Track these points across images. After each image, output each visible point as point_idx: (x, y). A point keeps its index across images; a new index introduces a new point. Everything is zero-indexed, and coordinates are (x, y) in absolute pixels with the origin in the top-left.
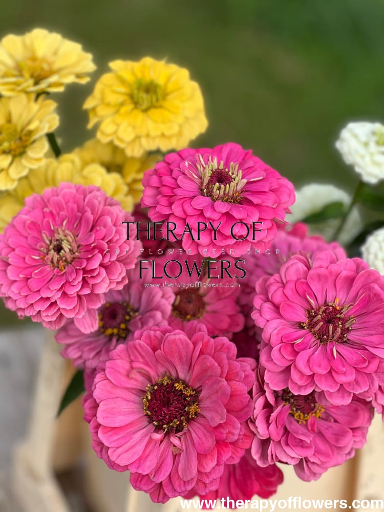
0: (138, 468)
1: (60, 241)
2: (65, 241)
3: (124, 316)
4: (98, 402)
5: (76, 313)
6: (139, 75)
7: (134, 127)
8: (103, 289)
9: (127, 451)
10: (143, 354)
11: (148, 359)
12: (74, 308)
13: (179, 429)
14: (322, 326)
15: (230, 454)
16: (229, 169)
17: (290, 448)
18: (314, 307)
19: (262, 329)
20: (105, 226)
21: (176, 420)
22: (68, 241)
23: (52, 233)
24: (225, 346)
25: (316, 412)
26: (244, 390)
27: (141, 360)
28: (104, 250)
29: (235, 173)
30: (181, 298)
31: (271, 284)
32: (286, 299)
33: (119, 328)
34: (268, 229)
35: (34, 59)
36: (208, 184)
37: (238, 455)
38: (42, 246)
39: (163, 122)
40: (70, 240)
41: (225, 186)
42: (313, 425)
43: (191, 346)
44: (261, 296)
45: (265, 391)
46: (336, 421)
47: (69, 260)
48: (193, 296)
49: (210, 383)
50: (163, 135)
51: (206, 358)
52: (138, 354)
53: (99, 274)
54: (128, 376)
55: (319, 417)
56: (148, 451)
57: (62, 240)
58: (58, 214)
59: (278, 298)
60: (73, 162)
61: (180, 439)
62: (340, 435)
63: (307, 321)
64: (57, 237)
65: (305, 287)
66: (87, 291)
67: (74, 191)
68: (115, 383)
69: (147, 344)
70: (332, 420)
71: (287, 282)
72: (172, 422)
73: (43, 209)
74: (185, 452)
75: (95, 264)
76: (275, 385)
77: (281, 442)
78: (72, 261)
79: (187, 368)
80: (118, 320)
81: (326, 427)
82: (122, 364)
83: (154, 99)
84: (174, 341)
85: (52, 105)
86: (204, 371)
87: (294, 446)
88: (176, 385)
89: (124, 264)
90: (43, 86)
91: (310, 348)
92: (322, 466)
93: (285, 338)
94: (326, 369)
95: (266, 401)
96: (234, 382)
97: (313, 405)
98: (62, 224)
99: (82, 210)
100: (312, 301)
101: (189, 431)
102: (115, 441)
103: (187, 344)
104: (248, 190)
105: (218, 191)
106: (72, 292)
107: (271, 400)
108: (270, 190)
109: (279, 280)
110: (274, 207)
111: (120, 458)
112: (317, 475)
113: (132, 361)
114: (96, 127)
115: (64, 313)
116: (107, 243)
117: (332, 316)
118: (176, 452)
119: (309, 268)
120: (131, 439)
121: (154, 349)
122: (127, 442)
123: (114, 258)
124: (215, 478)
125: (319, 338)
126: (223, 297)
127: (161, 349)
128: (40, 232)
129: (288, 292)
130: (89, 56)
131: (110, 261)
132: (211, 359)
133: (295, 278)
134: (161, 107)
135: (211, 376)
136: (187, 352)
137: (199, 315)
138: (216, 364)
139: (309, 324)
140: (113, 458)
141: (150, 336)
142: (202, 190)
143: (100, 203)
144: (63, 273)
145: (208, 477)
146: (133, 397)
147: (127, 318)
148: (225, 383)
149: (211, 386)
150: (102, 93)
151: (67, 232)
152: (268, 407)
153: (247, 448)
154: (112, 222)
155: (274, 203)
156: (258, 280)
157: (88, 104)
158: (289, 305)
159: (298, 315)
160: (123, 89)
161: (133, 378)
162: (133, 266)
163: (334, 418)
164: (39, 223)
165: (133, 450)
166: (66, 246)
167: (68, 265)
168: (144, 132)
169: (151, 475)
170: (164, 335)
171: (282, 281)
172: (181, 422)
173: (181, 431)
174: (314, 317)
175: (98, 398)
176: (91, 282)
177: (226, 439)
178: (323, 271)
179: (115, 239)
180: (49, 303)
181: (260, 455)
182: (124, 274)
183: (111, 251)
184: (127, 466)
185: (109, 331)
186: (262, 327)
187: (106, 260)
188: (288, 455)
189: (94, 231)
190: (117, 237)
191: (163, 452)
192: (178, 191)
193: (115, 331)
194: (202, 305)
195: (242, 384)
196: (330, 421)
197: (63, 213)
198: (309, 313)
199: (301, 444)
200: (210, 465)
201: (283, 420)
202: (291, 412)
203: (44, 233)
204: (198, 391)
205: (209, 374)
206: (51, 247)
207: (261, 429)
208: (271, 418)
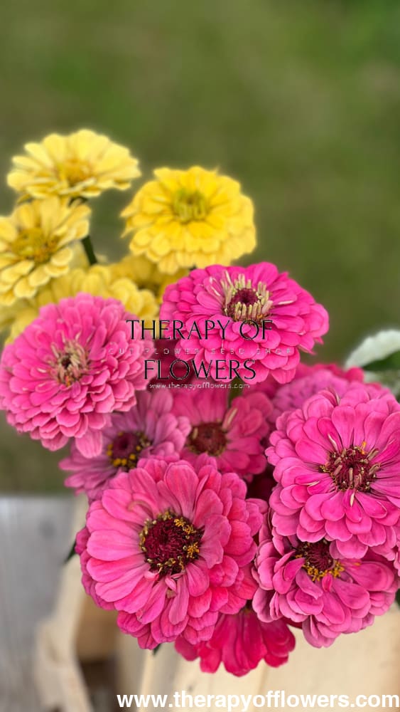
0: (125, 606)
1: (69, 355)
2: (74, 355)
3: (135, 446)
4: (90, 531)
5: (76, 431)
6: (184, 184)
7: (170, 240)
8: (107, 408)
9: (115, 587)
10: (145, 484)
11: (150, 491)
12: (75, 426)
13: (176, 569)
14: (342, 470)
15: (226, 601)
16: (257, 290)
17: (295, 604)
18: (337, 449)
19: (274, 467)
20: (118, 342)
21: (171, 559)
22: (78, 355)
23: (62, 345)
24: (235, 483)
25: (333, 570)
26: (247, 532)
27: (143, 492)
28: (113, 367)
29: (263, 293)
30: (199, 431)
31: (292, 419)
32: (306, 437)
33: (128, 459)
34: (289, 357)
35: (74, 161)
36: (231, 303)
37: (237, 605)
38: (49, 359)
39: (202, 237)
40: (80, 353)
41: (248, 306)
42: (328, 583)
43: (196, 479)
44: (281, 433)
45: (272, 537)
46: (355, 582)
47: (76, 375)
48: (214, 431)
49: (212, 521)
50: (201, 251)
51: (209, 492)
52: (139, 485)
53: (104, 392)
54: (127, 508)
55: (337, 576)
56: (139, 590)
57: (72, 354)
58: (72, 326)
59: (296, 435)
60: (101, 274)
61: (176, 582)
62: (356, 597)
63: (327, 463)
64: (67, 349)
65: (329, 426)
66: (89, 409)
67: (92, 303)
68: (112, 514)
69: (151, 475)
70: (352, 581)
71: (309, 418)
72: (167, 560)
73: (56, 320)
74: (179, 596)
75: (102, 381)
76: (284, 530)
77: (287, 596)
78: (80, 377)
79: (191, 505)
80: (128, 450)
81: (343, 587)
82: (122, 494)
83: (196, 210)
84: (177, 472)
85: (85, 211)
86: (208, 508)
87: (301, 601)
88: (176, 521)
89: (134, 385)
90: (78, 189)
91: (327, 492)
92: (331, 628)
93: (299, 479)
94: (339, 516)
95: (274, 549)
96: (238, 522)
97: (330, 561)
98: (74, 337)
99: (96, 324)
100: (334, 442)
101: (186, 574)
102: (104, 576)
103: (191, 478)
104: (275, 313)
105: (240, 312)
106: (74, 409)
107: (279, 547)
108: (298, 315)
109: (301, 416)
110: (302, 334)
111: (107, 593)
112: (329, 641)
113: (133, 493)
114: (130, 237)
115: (63, 432)
116: (118, 359)
117: (354, 460)
118: (170, 594)
119: (335, 404)
120: (123, 576)
121: (157, 480)
122: (117, 579)
123: (123, 376)
124: (207, 625)
125: (339, 484)
126: (246, 434)
127: (163, 480)
128: (49, 343)
129: (308, 430)
130: (135, 162)
131: (118, 379)
132: (214, 493)
133: (318, 415)
134: (203, 220)
135: (214, 514)
136: (192, 486)
137: (218, 452)
138: (219, 500)
139: (329, 467)
140: (99, 593)
141: (154, 465)
142: (223, 309)
143: (115, 316)
144: (68, 388)
145: (199, 623)
146: (132, 532)
147: (138, 448)
148: (227, 521)
149: (213, 524)
150: (141, 201)
151: (77, 345)
152: (275, 555)
153: (249, 599)
154: (127, 338)
155: (302, 330)
156: (280, 415)
157: (126, 213)
158: (307, 444)
159: (316, 455)
160: (163, 199)
161: (132, 511)
162: (144, 388)
163: (353, 579)
164: (51, 334)
165: (123, 588)
166: (75, 361)
167: (75, 381)
168: (181, 247)
169: (139, 615)
170: (168, 464)
171: (304, 417)
172: (178, 561)
173: (179, 572)
174: (335, 459)
175: (92, 528)
176: (95, 399)
177: (222, 583)
178: (350, 410)
179: (127, 356)
180: (48, 419)
181: (262, 608)
182: (132, 394)
183: (120, 369)
184: (113, 602)
185: (118, 461)
186: (274, 464)
187: (114, 378)
188: (293, 611)
189: (107, 346)
190: (129, 355)
191: (156, 594)
192: (196, 308)
193: (124, 462)
194: (222, 441)
195: (245, 525)
196: (349, 582)
197: (77, 326)
198: (331, 456)
199: (309, 600)
200: (202, 609)
201: (293, 573)
202: (304, 566)
203: (54, 345)
204: (201, 532)
205: (212, 511)
206: (60, 361)
207: (263, 577)
208: (276, 567)
